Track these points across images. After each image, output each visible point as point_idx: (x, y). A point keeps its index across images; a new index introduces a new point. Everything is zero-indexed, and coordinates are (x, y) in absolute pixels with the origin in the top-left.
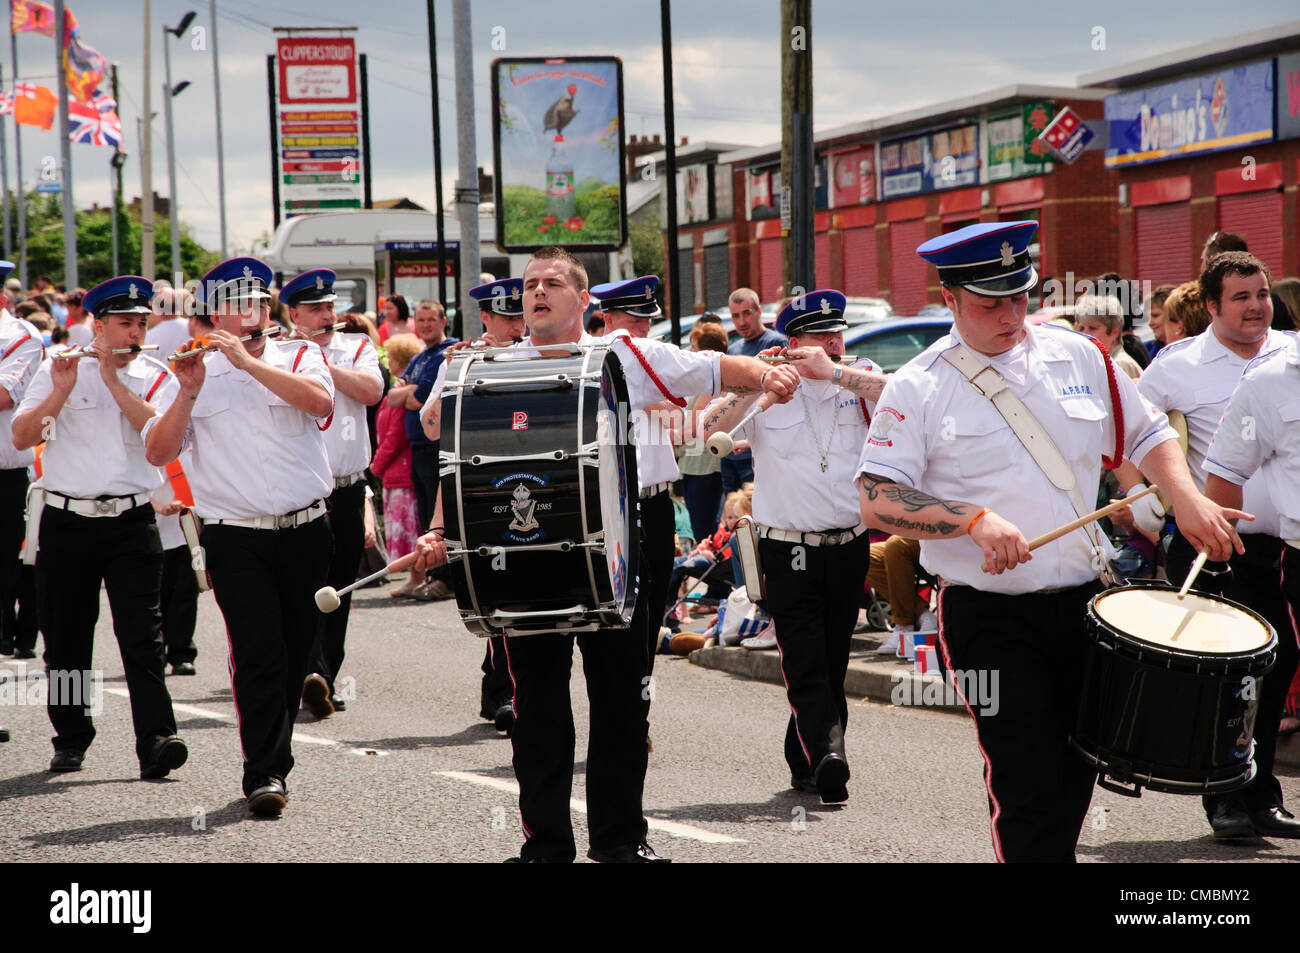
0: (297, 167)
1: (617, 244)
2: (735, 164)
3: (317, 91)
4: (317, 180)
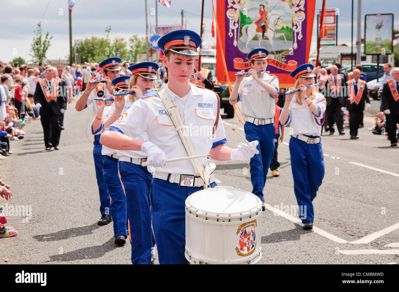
1: (390, 53)
3: (328, 22)
4: (326, 40)
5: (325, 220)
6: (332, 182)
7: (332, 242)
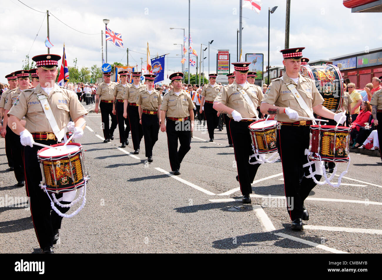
0: (220, 69)
1: (262, 79)
2: (281, 70)
3: (223, 59)
4: (223, 71)
5: (204, 182)
6: (214, 159)
7: (206, 195)
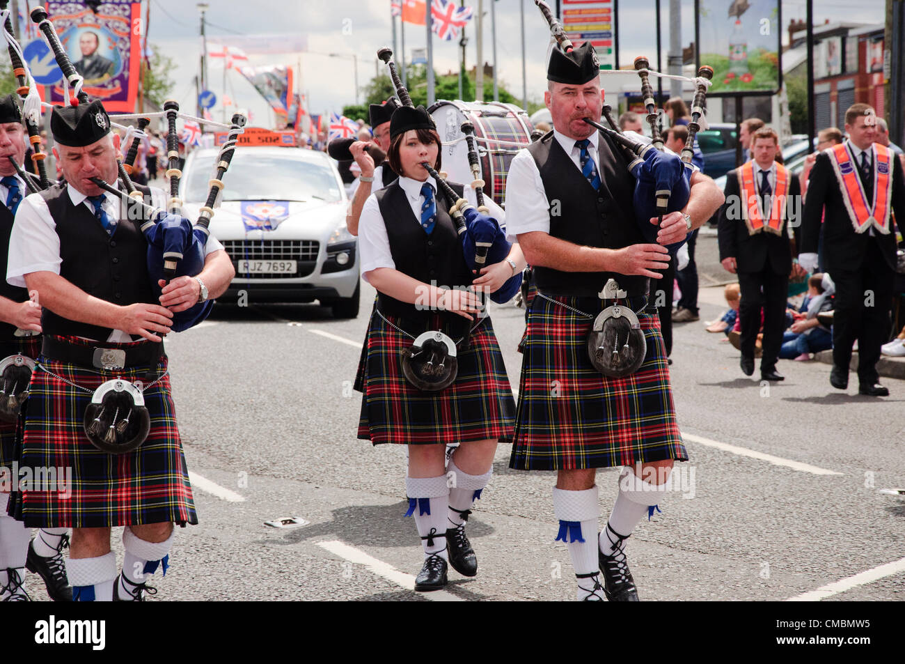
1: (775, 89)
2: (860, 36)
